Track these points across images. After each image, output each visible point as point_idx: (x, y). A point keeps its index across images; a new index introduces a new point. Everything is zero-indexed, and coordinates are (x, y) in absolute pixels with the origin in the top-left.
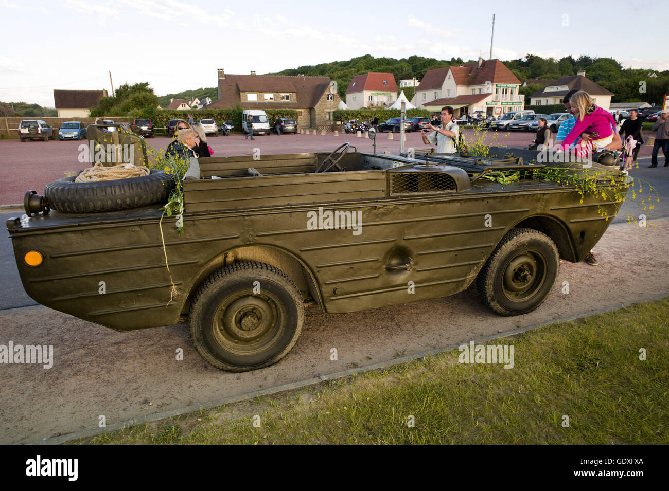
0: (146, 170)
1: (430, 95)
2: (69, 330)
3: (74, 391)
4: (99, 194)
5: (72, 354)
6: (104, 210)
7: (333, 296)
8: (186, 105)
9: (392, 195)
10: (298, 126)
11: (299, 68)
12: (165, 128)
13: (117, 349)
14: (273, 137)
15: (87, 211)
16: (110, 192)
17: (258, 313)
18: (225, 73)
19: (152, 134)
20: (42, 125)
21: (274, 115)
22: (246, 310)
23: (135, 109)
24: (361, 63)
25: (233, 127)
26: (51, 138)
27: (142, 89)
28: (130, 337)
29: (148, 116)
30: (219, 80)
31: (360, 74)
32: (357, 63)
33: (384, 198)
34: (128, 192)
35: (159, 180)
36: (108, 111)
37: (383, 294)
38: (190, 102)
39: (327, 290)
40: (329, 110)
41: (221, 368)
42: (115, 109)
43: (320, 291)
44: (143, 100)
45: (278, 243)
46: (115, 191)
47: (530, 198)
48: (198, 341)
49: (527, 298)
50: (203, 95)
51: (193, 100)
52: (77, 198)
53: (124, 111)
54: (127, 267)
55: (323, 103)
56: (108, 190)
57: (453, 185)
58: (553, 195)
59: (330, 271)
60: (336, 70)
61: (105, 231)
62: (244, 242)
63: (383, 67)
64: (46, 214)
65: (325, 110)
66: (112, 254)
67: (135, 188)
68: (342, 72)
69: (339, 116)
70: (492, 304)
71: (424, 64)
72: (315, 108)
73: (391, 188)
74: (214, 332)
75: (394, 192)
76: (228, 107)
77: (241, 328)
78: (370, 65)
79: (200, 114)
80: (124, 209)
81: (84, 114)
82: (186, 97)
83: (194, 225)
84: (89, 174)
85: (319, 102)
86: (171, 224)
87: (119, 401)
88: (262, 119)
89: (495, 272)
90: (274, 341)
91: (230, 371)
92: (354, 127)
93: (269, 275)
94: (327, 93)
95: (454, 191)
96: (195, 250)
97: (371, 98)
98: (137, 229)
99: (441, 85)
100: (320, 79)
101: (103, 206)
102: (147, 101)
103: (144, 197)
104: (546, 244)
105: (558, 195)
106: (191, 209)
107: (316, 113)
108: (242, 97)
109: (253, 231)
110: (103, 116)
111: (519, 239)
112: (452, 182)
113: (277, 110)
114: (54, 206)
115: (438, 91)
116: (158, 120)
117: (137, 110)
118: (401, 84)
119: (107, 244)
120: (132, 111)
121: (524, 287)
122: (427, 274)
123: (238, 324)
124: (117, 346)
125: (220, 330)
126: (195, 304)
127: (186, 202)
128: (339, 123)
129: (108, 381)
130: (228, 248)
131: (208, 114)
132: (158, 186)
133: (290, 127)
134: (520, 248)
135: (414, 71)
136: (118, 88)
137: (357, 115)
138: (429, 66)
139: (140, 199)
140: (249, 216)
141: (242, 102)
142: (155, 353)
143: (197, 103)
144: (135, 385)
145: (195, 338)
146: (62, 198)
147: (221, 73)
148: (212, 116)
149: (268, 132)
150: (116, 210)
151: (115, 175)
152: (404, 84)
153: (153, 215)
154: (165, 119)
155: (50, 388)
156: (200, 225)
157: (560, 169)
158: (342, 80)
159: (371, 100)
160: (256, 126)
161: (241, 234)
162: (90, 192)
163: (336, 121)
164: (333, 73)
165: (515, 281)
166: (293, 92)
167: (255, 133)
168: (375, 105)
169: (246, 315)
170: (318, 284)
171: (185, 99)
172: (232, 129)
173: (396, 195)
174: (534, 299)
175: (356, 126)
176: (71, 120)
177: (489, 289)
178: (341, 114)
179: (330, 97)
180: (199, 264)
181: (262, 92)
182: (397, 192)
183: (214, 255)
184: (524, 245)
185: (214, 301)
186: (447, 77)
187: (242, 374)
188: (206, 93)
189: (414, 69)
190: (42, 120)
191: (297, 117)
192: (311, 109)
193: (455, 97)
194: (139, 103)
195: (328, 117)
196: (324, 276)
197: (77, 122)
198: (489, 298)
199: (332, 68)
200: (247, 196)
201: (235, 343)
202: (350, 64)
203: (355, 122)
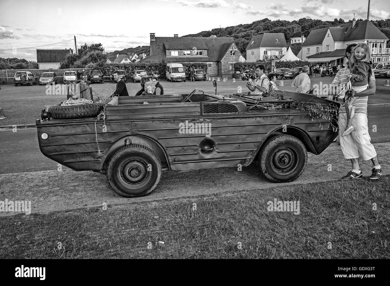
0: (91, 102)
1: (313, 50)
2: (52, 181)
3: (55, 201)
4: (71, 111)
5: (53, 189)
6: (72, 118)
7: (174, 162)
8: (128, 59)
9: (203, 114)
10: (207, 75)
11: (213, 30)
12: (111, 76)
13: (74, 188)
14: (188, 83)
15: (65, 118)
16: (75, 110)
17: (139, 169)
18: (155, 36)
19: (102, 81)
20: (29, 75)
21: (189, 67)
22: (133, 167)
23: (91, 63)
24: (260, 25)
25: (159, 76)
26: (34, 84)
27: (96, 49)
28: (80, 184)
29: (100, 68)
30: (151, 41)
31: (259, 34)
32: (257, 26)
33: (199, 116)
34: (83, 110)
35: (96, 105)
36: (73, 64)
37: (200, 163)
38: (131, 57)
39: (171, 159)
40: (231, 63)
41: (121, 194)
42: (78, 62)
43: (168, 159)
44: (97, 56)
45: (147, 134)
46: (77, 110)
47: (281, 117)
48: (110, 180)
49: (288, 173)
50: (140, 51)
51: (133, 55)
52: (62, 112)
53: (83, 64)
54: (81, 142)
55: (227, 58)
56: (75, 109)
57: (236, 110)
58: (296, 116)
59: (172, 149)
60: (241, 31)
61: (72, 126)
62: (132, 134)
63: (278, 28)
64: (49, 119)
65: (229, 63)
66: (75, 136)
67: (86, 109)
68: (245, 33)
69: (238, 67)
70: (266, 174)
71: (311, 24)
72: (221, 61)
73: (203, 111)
74: (118, 176)
75: (204, 113)
76: (157, 60)
77: (131, 176)
78: (268, 27)
79: (136, 67)
80: (81, 118)
81: (56, 66)
82: (128, 53)
83: (110, 125)
84: (66, 103)
85: (225, 57)
86: (100, 124)
87: (74, 204)
88: (181, 70)
89: (266, 157)
90: (147, 183)
91: (125, 197)
92: (248, 75)
93: (144, 150)
94: (230, 50)
95: (237, 113)
96: (110, 136)
97: (266, 53)
98: (86, 126)
99: (322, 42)
100: (225, 39)
101: (72, 116)
102: (100, 57)
103: (90, 113)
104: (296, 143)
105: (298, 116)
106: (109, 118)
107: (222, 65)
108: (167, 54)
109: (136, 128)
110: (69, 68)
111: (279, 140)
112: (236, 109)
113: (191, 63)
114: (52, 116)
115: (319, 46)
116: (106, 71)
117: (92, 64)
118: (291, 41)
119: (73, 132)
120: (89, 64)
121: (286, 167)
122: (224, 154)
123: (129, 174)
124: (74, 187)
125: (121, 176)
126: (110, 162)
127: (107, 115)
128: (238, 72)
129: (70, 198)
130: (125, 136)
131: (142, 66)
132: (96, 109)
133: (200, 76)
134: (280, 145)
135: (303, 30)
136: (80, 48)
137: (252, 66)
138: (315, 26)
139: (88, 113)
140: (134, 122)
141: (167, 57)
142: (91, 190)
143: (136, 57)
144: (81, 200)
145: (109, 178)
146: (56, 112)
147: (152, 36)
148: (145, 68)
149: (183, 80)
150: (77, 118)
151: (78, 103)
152: (294, 41)
153: (92, 120)
154: (111, 70)
155: (45, 199)
156: (112, 125)
157: (305, 103)
158: (245, 39)
159: (266, 54)
160: (176, 75)
161: (130, 130)
162: (67, 110)
163: (236, 71)
164: (238, 34)
165: (280, 163)
166: (205, 50)
167: (174, 80)
168: (269, 58)
169: (133, 169)
170: (167, 155)
171: (127, 54)
172: (158, 77)
173: (206, 114)
174: (292, 174)
175: (250, 75)
176: (48, 71)
177: (263, 166)
178: (240, 66)
179: (233, 52)
180: (112, 142)
181: (182, 50)
182: (206, 113)
183: (118, 139)
184: (282, 143)
185: (119, 161)
186: (327, 35)
187: (131, 199)
188: (142, 50)
189: (303, 29)
190: (29, 71)
191: (207, 68)
192: (218, 62)
193: (333, 50)
194: (94, 59)
195: (231, 67)
196: (170, 152)
197: (52, 73)
198: (264, 171)
199: (238, 29)
200: (134, 113)
201: (128, 184)
202: (251, 26)
203: (249, 72)
